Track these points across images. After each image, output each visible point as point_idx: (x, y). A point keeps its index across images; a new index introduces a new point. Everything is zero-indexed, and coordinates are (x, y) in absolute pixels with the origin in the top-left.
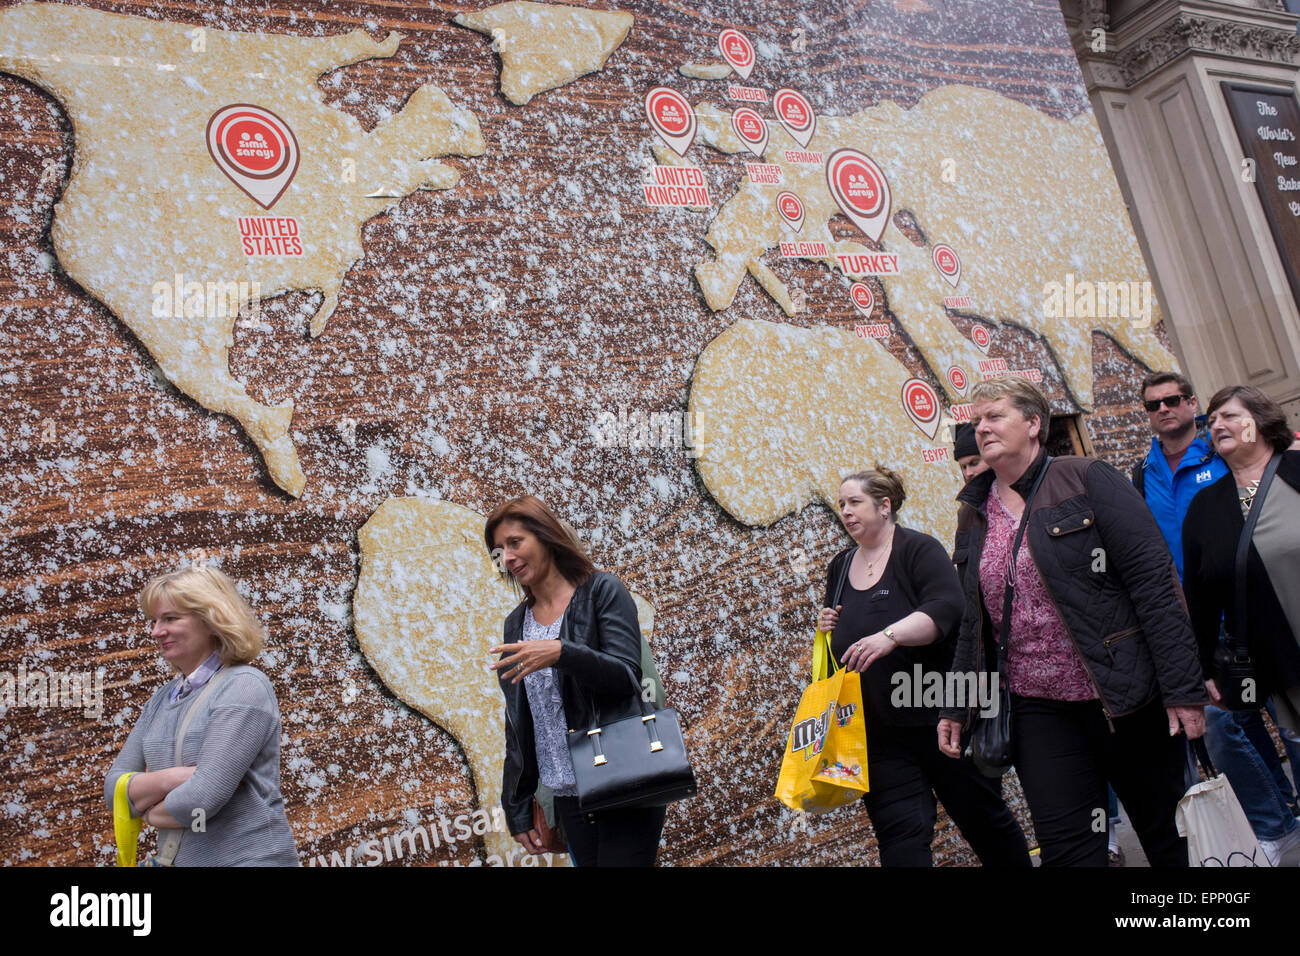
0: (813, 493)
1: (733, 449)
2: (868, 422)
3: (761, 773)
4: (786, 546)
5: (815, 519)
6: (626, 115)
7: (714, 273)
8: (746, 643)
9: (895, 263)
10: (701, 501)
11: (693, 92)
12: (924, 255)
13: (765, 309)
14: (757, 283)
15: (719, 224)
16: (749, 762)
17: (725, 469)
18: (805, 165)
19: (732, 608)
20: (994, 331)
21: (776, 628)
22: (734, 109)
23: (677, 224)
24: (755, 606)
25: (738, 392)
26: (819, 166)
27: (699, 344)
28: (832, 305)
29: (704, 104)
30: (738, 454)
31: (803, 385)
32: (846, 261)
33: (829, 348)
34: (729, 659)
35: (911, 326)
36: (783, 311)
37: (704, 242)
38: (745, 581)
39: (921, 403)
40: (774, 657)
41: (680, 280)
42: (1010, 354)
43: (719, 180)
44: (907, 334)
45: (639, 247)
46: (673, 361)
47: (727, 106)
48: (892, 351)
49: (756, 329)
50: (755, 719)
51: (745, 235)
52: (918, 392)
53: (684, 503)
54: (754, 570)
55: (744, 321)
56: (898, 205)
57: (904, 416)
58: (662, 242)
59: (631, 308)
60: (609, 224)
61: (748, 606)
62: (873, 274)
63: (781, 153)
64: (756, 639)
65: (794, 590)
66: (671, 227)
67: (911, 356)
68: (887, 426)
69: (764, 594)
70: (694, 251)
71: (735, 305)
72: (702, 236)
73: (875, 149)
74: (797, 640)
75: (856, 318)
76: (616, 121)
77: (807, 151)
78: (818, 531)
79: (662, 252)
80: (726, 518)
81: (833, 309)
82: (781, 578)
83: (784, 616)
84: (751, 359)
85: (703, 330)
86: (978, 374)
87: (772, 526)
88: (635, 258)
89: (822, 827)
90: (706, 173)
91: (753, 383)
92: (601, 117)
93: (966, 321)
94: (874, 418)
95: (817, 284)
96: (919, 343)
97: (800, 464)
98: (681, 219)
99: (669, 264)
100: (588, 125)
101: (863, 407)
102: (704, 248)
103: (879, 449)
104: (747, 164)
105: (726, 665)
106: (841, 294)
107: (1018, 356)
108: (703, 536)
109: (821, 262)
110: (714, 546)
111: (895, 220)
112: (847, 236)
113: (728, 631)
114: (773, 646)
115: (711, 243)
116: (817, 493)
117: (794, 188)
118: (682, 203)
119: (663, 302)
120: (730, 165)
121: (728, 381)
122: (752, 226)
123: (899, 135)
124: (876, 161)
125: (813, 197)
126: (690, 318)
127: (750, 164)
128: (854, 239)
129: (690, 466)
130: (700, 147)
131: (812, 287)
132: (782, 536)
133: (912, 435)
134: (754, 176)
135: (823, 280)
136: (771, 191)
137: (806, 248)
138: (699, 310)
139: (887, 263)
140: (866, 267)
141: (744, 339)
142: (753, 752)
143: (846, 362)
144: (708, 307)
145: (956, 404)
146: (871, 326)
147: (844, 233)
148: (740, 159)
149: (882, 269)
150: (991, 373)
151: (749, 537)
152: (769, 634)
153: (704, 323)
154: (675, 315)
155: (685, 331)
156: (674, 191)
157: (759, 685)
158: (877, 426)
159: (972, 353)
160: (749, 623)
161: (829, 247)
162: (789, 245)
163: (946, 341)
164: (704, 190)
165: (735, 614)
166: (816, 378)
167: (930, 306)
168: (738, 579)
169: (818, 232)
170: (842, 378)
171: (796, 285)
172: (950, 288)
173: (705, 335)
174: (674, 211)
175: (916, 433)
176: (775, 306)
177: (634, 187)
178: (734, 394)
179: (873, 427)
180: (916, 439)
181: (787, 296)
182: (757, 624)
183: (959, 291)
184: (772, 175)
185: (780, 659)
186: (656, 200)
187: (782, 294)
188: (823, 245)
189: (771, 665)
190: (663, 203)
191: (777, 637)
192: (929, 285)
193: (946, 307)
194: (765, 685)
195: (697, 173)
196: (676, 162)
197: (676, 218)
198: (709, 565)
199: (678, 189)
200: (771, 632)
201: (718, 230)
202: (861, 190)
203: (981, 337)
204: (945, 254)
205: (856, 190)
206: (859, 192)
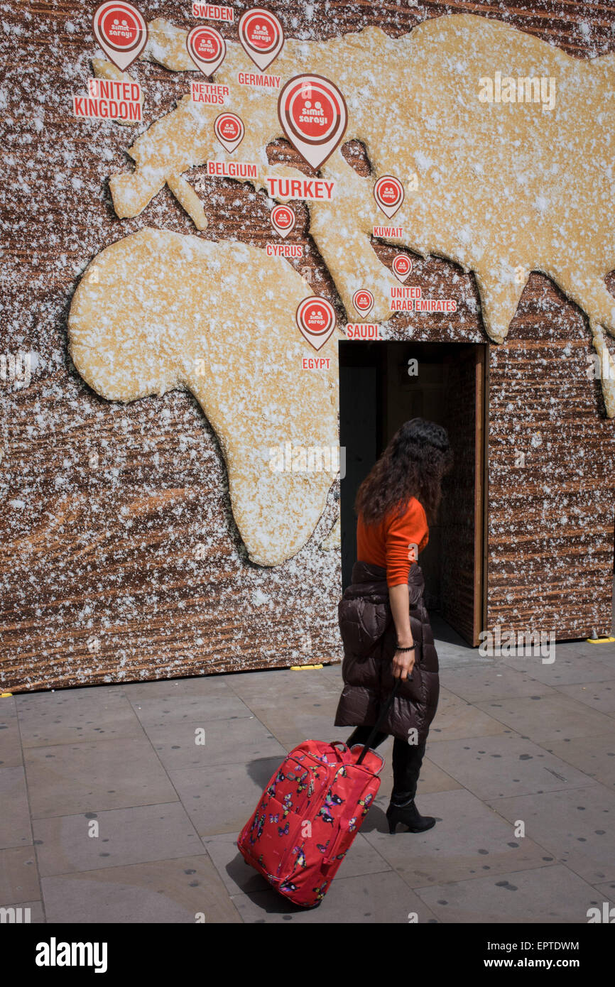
0: (179, 381)
1: (109, 337)
2: (254, 328)
3: (73, 580)
4: (140, 420)
5: (176, 402)
6: (71, 27)
7: (129, 184)
8: (83, 487)
9: (329, 190)
10: (68, 376)
11: (151, 7)
12: (366, 185)
13: (175, 221)
14: (173, 197)
15: (146, 138)
16: (64, 571)
17: (97, 353)
18: (259, 87)
19: (77, 460)
20: (419, 262)
21: (115, 480)
22: (192, 27)
23: (102, 136)
25: (127, 291)
26: (273, 91)
27: (98, 246)
28: (248, 223)
29: (161, 20)
30: (113, 342)
31: (196, 291)
32: (276, 184)
33: (233, 261)
34: (65, 497)
35: (328, 250)
36: (193, 224)
37: (126, 155)
38: (94, 442)
39: (316, 318)
40: (107, 500)
41: (91, 187)
42: (430, 284)
43: (158, 97)
44: (321, 257)
45: (57, 154)
46: (68, 259)
47: (186, 23)
48: (300, 271)
49: (161, 238)
50: (78, 542)
51: (172, 152)
52: (317, 309)
53: (50, 375)
54: (104, 434)
55: (150, 230)
56: (351, 134)
57: (294, 328)
58: (81, 151)
59: (35, 209)
60: (29, 131)
62: (303, 198)
63: (234, 74)
64: (94, 485)
65: (140, 454)
66: (94, 138)
67: (319, 277)
68: (273, 334)
69: (110, 454)
70: (114, 162)
71: (144, 215)
72: (125, 149)
73: (344, 77)
74: (133, 491)
75: (270, 237)
76: (58, 32)
77: (264, 74)
78: (176, 412)
79: (79, 161)
80: (88, 392)
82: (129, 444)
83: (126, 472)
84: (148, 264)
85: (105, 234)
86: (387, 299)
87: (131, 403)
88: (50, 164)
89: (118, 622)
90: (145, 89)
91: (143, 285)
92: (43, 28)
93: (390, 250)
94: (262, 326)
95: (237, 203)
96: (331, 265)
97: (173, 357)
98: (107, 132)
99: (84, 172)
100: (27, 35)
101: (253, 316)
102: (124, 160)
103: (258, 353)
104: (192, 82)
105: (61, 500)
106: (260, 213)
107: (438, 286)
108: (63, 403)
109: (248, 183)
110: (71, 412)
111: (343, 149)
112: (285, 160)
113: (69, 477)
114: (108, 493)
115: (134, 156)
116: (184, 382)
117: (239, 111)
118: (112, 116)
119: (69, 206)
120: (173, 83)
121: (120, 280)
122: (182, 144)
123: (377, 63)
124: (340, 89)
125: (257, 120)
126: (94, 222)
127: (196, 83)
128: (290, 164)
129: (63, 346)
130: (145, 63)
131: (231, 205)
132: (139, 412)
133: (297, 344)
134: (197, 95)
135: (244, 199)
136: (212, 112)
137: (236, 168)
138: (105, 216)
139: (321, 190)
140: (296, 192)
141: (145, 246)
142: (70, 565)
143: (247, 275)
144: (115, 214)
145: (354, 323)
146: (284, 246)
147: (281, 157)
148: (186, 77)
149: (314, 194)
150: (402, 299)
151: (107, 409)
152: (107, 483)
153: (107, 228)
154: (79, 218)
155: (85, 233)
156: (106, 104)
157: (88, 519)
158: (262, 333)
159: (386, 280)
160: (90, 473)
161: (261, 169)
162: (217, 164)
163: (363, 266)
164: (138, 105)
165: (78, 465)
166: (210, 286)
167: (356, 233)
168: (87, 440)
169: (253, 155)
170: (239, 289)
171: (214, 202)
172: (383, 218)
173: (106, 238)
174: (101, 124)
175: (303, 343)
176: (186, 219)
177: (63, 97)
178: (123, 292)
179: (257, 334)
180: (300, 348)
181: (201, 211)
182: (98, 475)
183: (394, 221)
184: (218, 95)
185: (112, 503)
186: (84, 111)
187: (197, 208)
188: (255, 167)
189: (103, 506)
190: (91, 115)
191: (114, 487)
192: (361, 214)
193: (372, 235)
194: (94, 520)
195: (135, 88)
196: (115, 76)
197: (101, 130)
198: (63, 426)
199: (111, 102)
200: (110, 482)
201: (144, 144)
202: (314, 116)
203: (402, 266)
204: (389, 186)
205: (309, 116)
206: (311, 118)
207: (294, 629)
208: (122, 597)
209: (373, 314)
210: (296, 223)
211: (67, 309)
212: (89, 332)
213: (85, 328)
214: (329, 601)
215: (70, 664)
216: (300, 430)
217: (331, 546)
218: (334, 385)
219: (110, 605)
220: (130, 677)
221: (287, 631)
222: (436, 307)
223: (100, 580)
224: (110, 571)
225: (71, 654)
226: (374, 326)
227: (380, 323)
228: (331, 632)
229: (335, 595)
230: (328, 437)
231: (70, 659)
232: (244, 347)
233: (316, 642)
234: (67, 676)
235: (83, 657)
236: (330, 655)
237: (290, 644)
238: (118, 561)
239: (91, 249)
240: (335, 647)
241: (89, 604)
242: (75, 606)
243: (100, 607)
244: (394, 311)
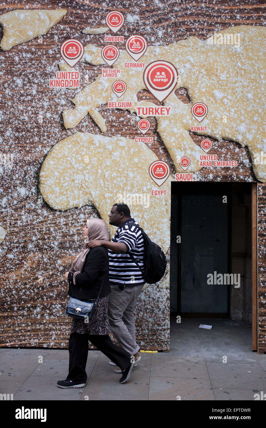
0: (89, 201)
1: (57, 181)
2: (127, 176)
3: (33, 294)
4: (69, 219)
5: (87, 211)
6: (51, 52)
7: (72, 114)
8: (41, 250)
9: (168, 111)
11: (86, 40)
12: (187, 107)
13: (92, 129)
14: (91, 118)
15: (80, 94)
16: (29, 289)
17: (51, 188)
18: (134, 68)
19: (39, 237)
20: (216, 143)
21: (55, 247)
22: (104, 46)
23: (61, 95)
24: (49, 238)
26: (141, 69)
27: (56, 141)
28: (126, 128)
29: (90, 45)
30: (59, 183)
31: (99, 160)
32: (141, 110)
33: (118, 145)
34: (32, 254)
35: (167, 138)
36: (100, 130)
37: (71, 102)
38: (47, 229)
40: (51, 257)
41: (55, 116)
42: (222, 153)
43: (87, 76)
44: (163, 142)
45: (41, 103)
46: (42, 147)
47: (102, 45)
48: (151, 149)
49: (84, 136)
50: (36, 276)
51: (92, 99)
52: (160, 166)
53: (30, 198)
54: (52, 225)
55: (80, 133)
56: (180, 84)
57: (148, 176)
58: (51, 102)
59: (30, 127)
60: (30, 95)
61: (46, 237)
62: (154, 115)
63: (123, 64)
64: (46, 249)
65: (68, 235)
66: (57, 96)
67: (161, 151)
68: (137, 179)
69: (54, 234)
70: (65, 105)
71: (77, 127)
72: (71, 99)
73: (177, 60)
74: (64, 253)
75: (137, 134)
76: (45, 54)
77: (137, 63)
78: (87, 216)
79: (50, 106)
80: (46, 205)
81: (126, 130)
82: (63, 230)
83: (61, 243)
84: (78, 148)
85: (59, 136)
86: (198, 161)
87: (66, 211)
88: (37, 108)
89: (52, 317)
90: (81, 74)
91: (75, 157)
92: (39, 53)
93: (200, 137)
94: (131, 175)
95: (122, 119)
96: (168, 146)
97: (87, 190)
98: (63, 93)
99: (51, 110)
100: (32, 57)
101: (127, 170)
102: (70, 104)
103: (129, 188)
105: (30, 255)
106: (133, 123)
107: (226, 154)
108: (35, 211)
109: (127, 110)
110: (38, 215)
111: (175, 92)
112: (146, 99)
113: (34, 244)
114: (52, 253)
115: (74, 102)
116: (91, 202)
117: (124, 79)
118: (66, 86)
119: (44, 124)
120: (94, 70)
121: (64, 156)
122: (97, 95)
123: (194, 52)
124: (174, 65)
125: (133, 82)
126: (54, 131)
127: (104, 69)
128: (149, 100)
129: (36, 185)
130: (82, 63)
131: (119, 120)
132: (69, 215)
133: (149, 184)
134: (105, 74)
135: (125, 118)
136: (111, 80)
137: (121, 104)
138: (60, 128)
139: (164, 111)
140: (151, 113)
141: (77, 140)
142: (32, 286)
143: (125, 152)
144: (64, 127)
145: (179, 173)
146: (144, 138)
147: (144, 98)
148: (100, 67)
149: (160, 113)
150: (206, 161)
151: (54, 214)
152: (52, 248)
153: (60, 133)
154: (48, 130)
155: (50, 136)
156: (64, 81)
157: (42, 265)
158: (131, 179)
159: (198, 152)
160: (44, 243)
161: (134, 104)
162: (113, 103)
163: (185, 145)
164: (78, 81)
165: (39, 239)
166: (107, 157)
167: (182, 130)
168: (44, 228)
169: (130, 97)
170: (120, 158)
171: (110, 119)
172: (196, 122)
173: (59, 138)
174: (61, 90)
175: (152, 183)
176: (97, 127)
177: (46, 80)
178: (65, 161)
179: (129, 179)
180: (150, 185)
181: (104, 124)
182: (48, 244)
183: (202, 124)
184: (114, 73)
185: (54, 258)
186: (54, 85)
187: (102, 123)
188: (131, 103)
189: (49, 259)
190: (57, 86)
191: (55, 250)
192: (185, 121)
193: (190, 131)
194: (44, 265)
195: (77, 74)
196: (68, 69)
197: (61, 92)
198: (34, 221)
199: (66, 81)
200: (53, 248)
201: (79, 97)
202: (161, 78)
203: (206, 145)
204: (200, 107)
205: (158, 79)
206: (160, 79)
207: (142, 330)
208: (55, 304)
209: (190, 168)
210: (150, 127)
211: (40, 169)
212: (48, 179)
213: (47, 177)
214: (162, 316)
215: (28, 336)
216: (149, 226)
217: (164, 286)
218: (168, 203)
219: (49, 308)
220: (56, 345)
221: (138, 330)
222: (226, 164)
223: (45, 295)
224: (50, 291)
225: (29, 331)
226: (191, 174)
227: (194, 173)
228: (163, 333)
229: (166, 313)
230: (164, 229)
231: (28, 333)
232: (122, 185)
233: (155, 338)
234: (26, 342)
235: (34, 333)
236: (162, 346)
237: (140, 338)
238: (54, 286)
239: (52, 143)
240: (165, 342)
241: (39, 307)
242: (32, 307)
243: (44, 308)
244: (202, 167)
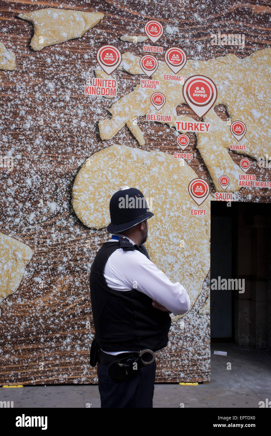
1: (92, 196)
2: (166, 194)
3: (62, 322)
4: (105, 238)
6: (86, 56)
7: (108, 124)
8: (72, 272)
9: (207, 127)
10: (70, 215)
11: (124, 47)
12: (226, 125)
13: (129, 141)
14: (129, 130)
15: (117, 104)
16: (58, 317)
17: (85, 204)
18: (173, 81)
19: (70, 258)
20: (254, 162)
22: (143, 56)
23: (97, 103)
24: (81, 259)
25: (102, 174)
26: (180, 82)
27: (90, 153)
28: (165, 142)
29: (128, 53)
30: (94, 199)
31: (137, 175)
32: (180, 125)
33: (157, 160)
34: (62, 277)
35: (206, 156)
36: (138, 143)
37: (108, 111)
38: (80, 249)
39: (199, 189)
40: (84, 280)
41: (90, 126)
42: (260, 173)
43: (124, 86)
44: (202, 159)
45: (75, 111)
46: (75, 158)
47: (140, 54)
48: (191, 166)
49: (122, 149)
50: (67, 302)
51: (130, 110)
52: (199, 185)
53: (61, 214)
55: (117, 145)
56: (219, 101)
57: (187, 194)
58: (86, 110)
59: (62, 135)
60: (63, 101)
61: (78, 258)
62: (194, 131)
63: (162, 76)
64: (77, 272)
66: (93, 104)
67: (201, 169)
68: (176, 197)
69: (88, 255)
70: (101, 115)
71: (114, 138)
73: (216, 76)
75: (176, 149)
76: (80, 59)
77: (176, 75)
79: (85, 114)
80: (79, 223)
81: (165, 145)
84: (114, 161)
85: (94, 147)
86: (237, 181)
87: (101, 230)
88: (71, 115)
89: (84, 348)
90: (119, 82)
91: (111, 171)
92: (74, 57)
93: (239, 156)
94: (170, 193)
95: (160, 133)
96: (207, 163)
98: (99, 101)
99: (86, 119)
100: (66, 60)
101: (166, 187)
102: (106, 114)
103: (168, 206)
104: (141, 79)
105: (60, 279)
106: (172, 138)
107: (264, 175)
108: (66, 228)
109: (166, 124)
110: (70, 233)
111: (215, 108)
112: (185, 113)
113: (65, 266)
114: (85, 276)
115: (111, 112)
117: (163, 92)
118: (102, 94)
119: (78, 134)
120: (132, 80)
121: (100, 169)
122: (135, 106)
123: (232, 70)
124: (214, 81)
125: (172, 96)
126: (89, 142)
127: (143, 80)
128: (188, 115)
129: (69, 200)
130: (119, 71)
131: (157, 134)
132: (104, 234)
133: (188, 202)
134: (143, 85)
135: (164, 132)
136: (150, 92)
137: (160, 117)
138: (95, 139)
139: (203, 127)
140: (190, 128)
141: (113, 153)
142: (61, 314)
143: (164, 167)
144: (100, 138)
145: (219, 192)
146: (183, 154)
147: (183, 112)
148: (138, 77)
149: (199, 129)
150: (245, 181)
151: (88, 232)
152: (84, 271)
153: (95, 145)
154: (82, 140)
155: (85, 147)
156: (100, 89)
157: (73, 289)
158: (170, 196)
159: (237, 171)
160: (76, 265)
161: (173, 118)
162: (151, 115)
163: (224, 164)
164: (115, 89)
165: (71, 260)
166: (145, 173)
167: (221, 148)
168: (77, 247)
169: (169, 111)
170: (159, 174)
171: (149, 133)
172: (235, 141)
173: (94, 149)
174: (97, 98)
175: (192, 202)
176: (135, 140)
177: (80, 86)
178: (101, 175)
179: (168, 197)
180: (190, 204)
181: (142, 137)
182: (80, 266)
183: (241, 142)
184: (153, 85)
185: (87, 281)
186: (89, 92)
187: (140, 136)
188: (170, 117)
189: (82, 283)
190: (92, 94)
191: (88, 273)
192: (224, 139)
193: (229, 149)
194: (76, 290)
195: (114, 82)
196: (105, 77)
197: (96, 100)
198: (65, 240)
199: (102, 88)
200: (86, 270)
201: (116, 106)
202: (201, 94)
203: (245, 164)
204: (238, 125)
205: (198, 93)
206: (199, 94)
207: (182, 360)
208: (88, 334)
209: (229, 188)
210: (190, 143)
211: (73, 182)
212: (82, 193)
213: (80, 191)
214: (202, 344)
215: (56, 371)
216: (188, 247)
217: (204, 312)
218: (207, 224)
219: (81, 338)
220: (88, 381)
221: (178, 360)
222: (264, 185)
223: (76, 324)
224: (82, 319)
225: (57, 365)
226: (230, 194)
227: (233, 193)
228: (204, 363)
229: (206, 341)
230: (204, 251)
231: (56, 368)
232: (160, 203)
233: (195, 369)
234: (54, 378)
235: (63, 367)
236: (203, 377)
237: (179, 369)
238: (87, 313)
239: (87, 154)
240: (205, 372)
241: (69, 337)
242: (61, 337)
243: (75, 339)
244: (241, 186)
